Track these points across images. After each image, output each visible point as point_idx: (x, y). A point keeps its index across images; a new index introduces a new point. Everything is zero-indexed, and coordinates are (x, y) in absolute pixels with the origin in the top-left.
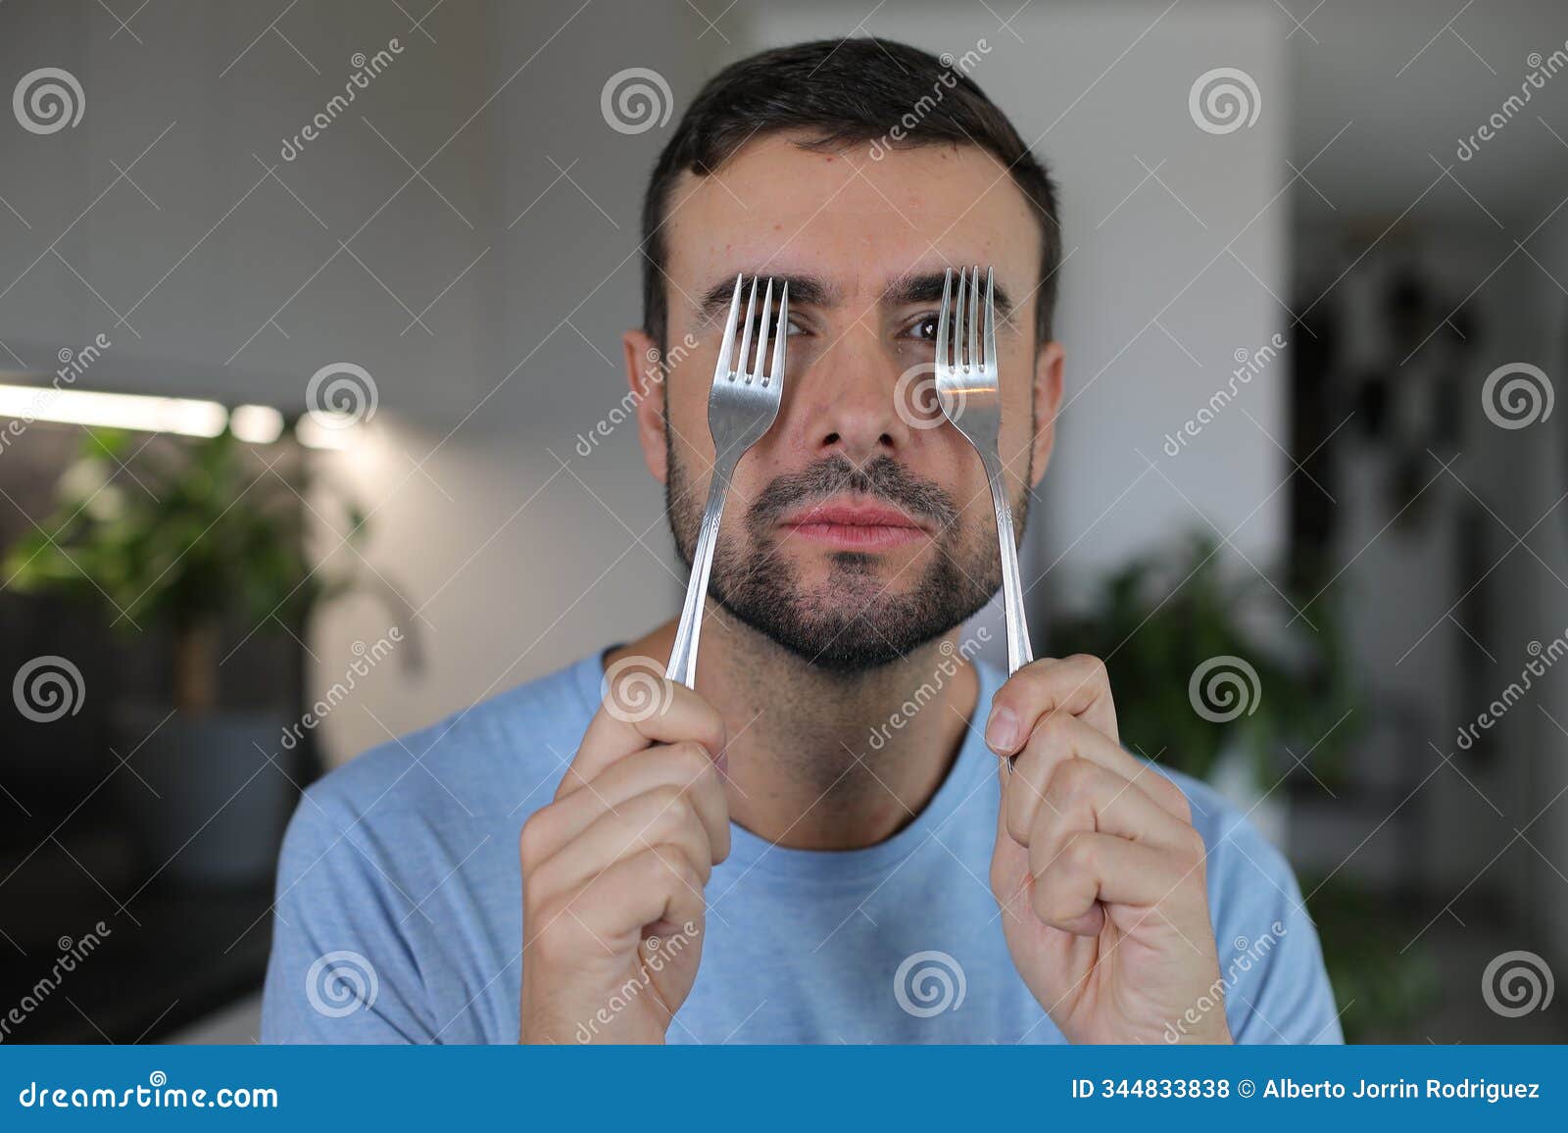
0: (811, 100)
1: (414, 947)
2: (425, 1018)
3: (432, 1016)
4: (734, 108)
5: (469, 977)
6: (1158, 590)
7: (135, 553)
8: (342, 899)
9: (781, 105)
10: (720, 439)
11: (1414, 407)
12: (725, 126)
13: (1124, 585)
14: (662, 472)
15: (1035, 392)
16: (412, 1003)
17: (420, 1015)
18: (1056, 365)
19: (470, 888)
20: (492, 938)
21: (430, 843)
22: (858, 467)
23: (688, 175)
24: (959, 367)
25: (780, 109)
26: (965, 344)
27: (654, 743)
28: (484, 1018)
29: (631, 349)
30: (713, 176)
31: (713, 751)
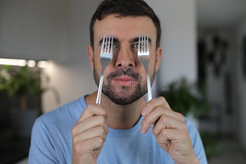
0: (117, 9)
1: (54, 146)
2: (56, 158)
3: (57, 157)
4: (105, 9)
5: (63, 150)
6: (177, 87)
7: (12, 85)
8: (42, 138)
9: (112, 9)
10: (102, 65)
11: (218, 57)
12: (103, 13)
13: (172, 86)
14: (93, 70)
15: (156, 55)
16: (54, 155)
17: (55, 157)
18: (161, 51)
19: (63, 135)
20: (67, 144)
21: (56, 129)
22: (125, 70)
23: (97, 20)
24: (142, 52)
25: (112, 10)
26: (143, 48)
27: (95, 115)
28: (66, 157)
29: (88, 48)
30: (101, 21)
31: (105, 117)
